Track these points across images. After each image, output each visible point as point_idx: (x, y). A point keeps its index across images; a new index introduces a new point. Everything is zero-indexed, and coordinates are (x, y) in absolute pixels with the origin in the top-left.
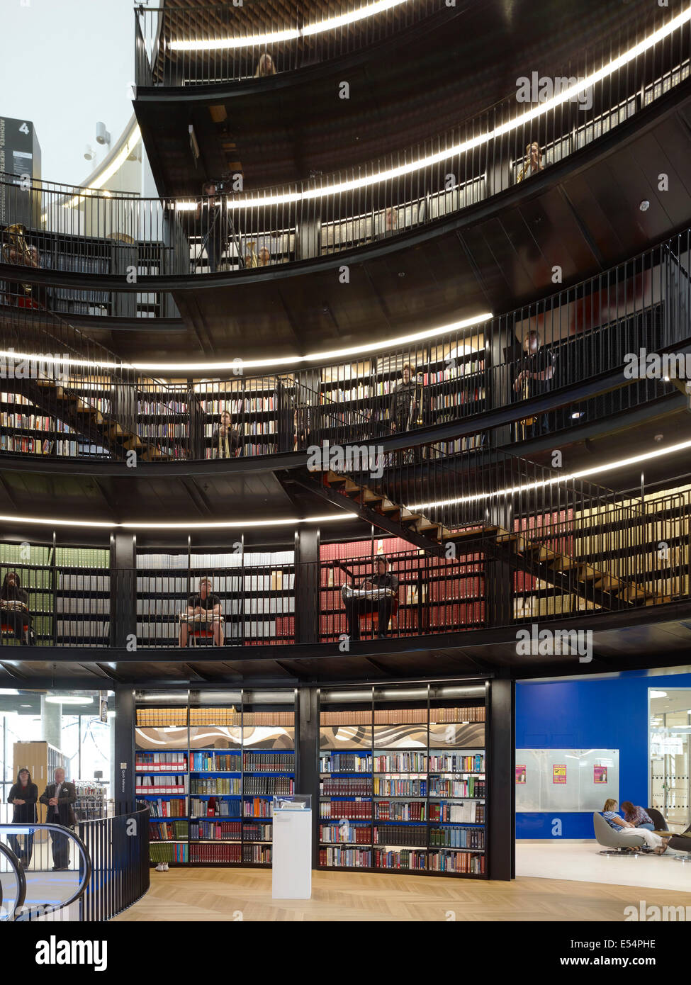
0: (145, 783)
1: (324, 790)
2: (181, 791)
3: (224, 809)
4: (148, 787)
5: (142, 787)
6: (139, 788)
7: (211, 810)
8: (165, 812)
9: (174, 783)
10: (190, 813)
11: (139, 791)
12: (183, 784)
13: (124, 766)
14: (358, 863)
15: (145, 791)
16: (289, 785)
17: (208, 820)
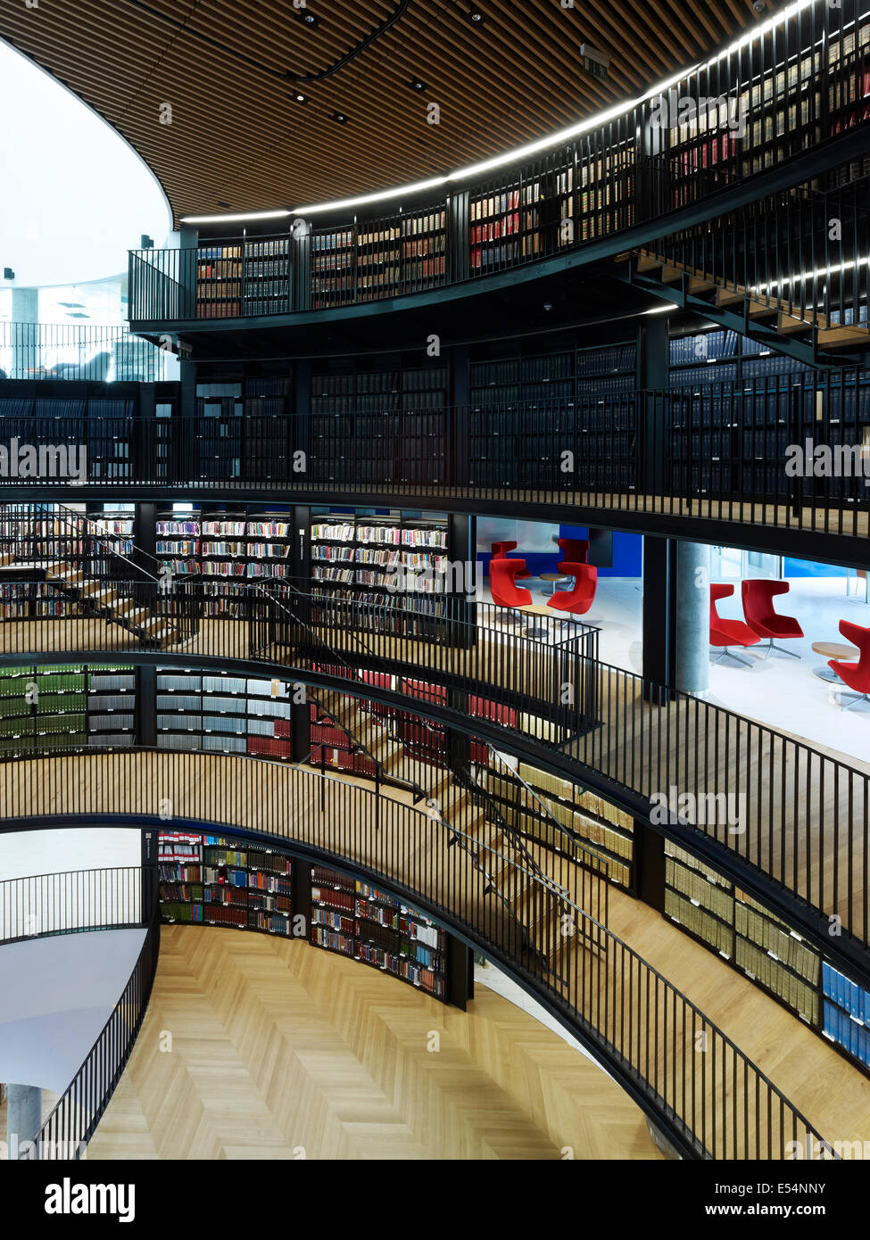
0: (166, 852)
1: (315, 877)
2: (197, 859)
3: (233, 877)
4: (169, 855)
5: (164, 855)
6: (161, 856)
7: (221, 879)
8: (183, 877)
9: (191, 853)
10: (205, 879)
11: (160, 859)
12: (199, 853)
13: (148, 836)
14: (343, 947)
15: (166, 859)
16: (286, 866)
17: (220, 886)
